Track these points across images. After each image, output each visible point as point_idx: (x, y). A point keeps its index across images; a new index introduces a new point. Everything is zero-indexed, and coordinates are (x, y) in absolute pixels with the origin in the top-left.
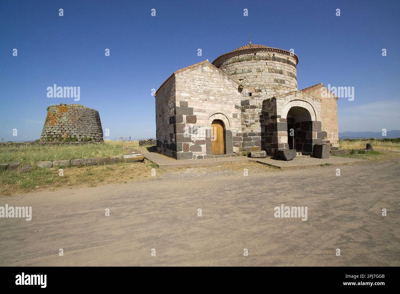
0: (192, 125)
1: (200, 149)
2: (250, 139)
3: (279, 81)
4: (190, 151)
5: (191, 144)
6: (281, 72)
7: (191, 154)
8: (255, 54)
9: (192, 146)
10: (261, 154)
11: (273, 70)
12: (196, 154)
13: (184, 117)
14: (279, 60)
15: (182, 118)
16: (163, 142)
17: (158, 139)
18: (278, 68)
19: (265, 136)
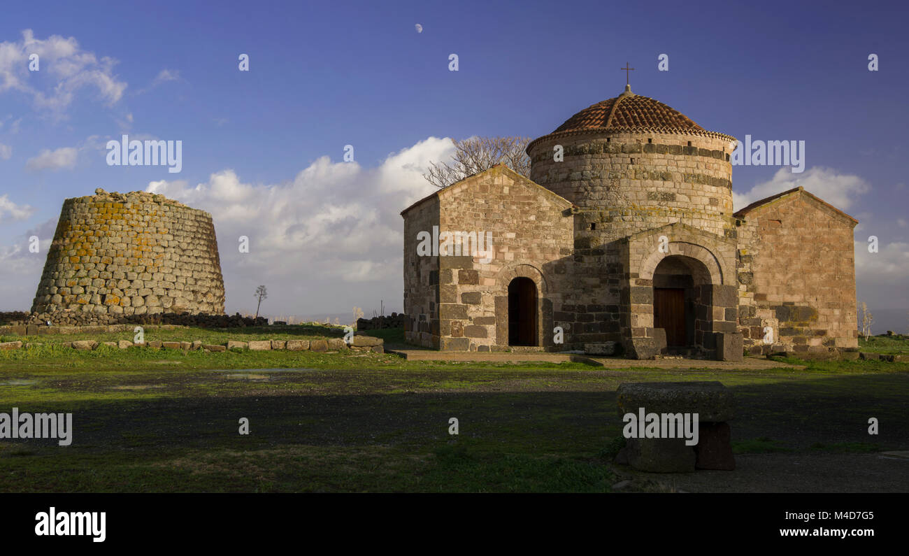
0: (468, 288)
1: (484, 334)
2: (591, 318)
3: (659, 196)
4: (464, 337)
5: (466, 323)
6: (665, 177)
7: (466, 342)
8: (609, 140)
9: (469, 327)
10: (603, 347)
11: (645, 174)
12: (477, 341)
13: (455, 272)
14: (663, 149)
15: (451, 275)
16: (417, 319)
17: (407, 311)
18: (658, 169)
19: (620, 313)
